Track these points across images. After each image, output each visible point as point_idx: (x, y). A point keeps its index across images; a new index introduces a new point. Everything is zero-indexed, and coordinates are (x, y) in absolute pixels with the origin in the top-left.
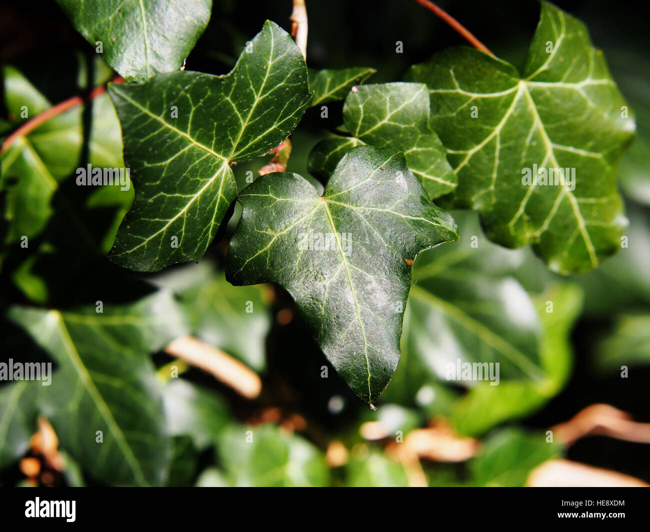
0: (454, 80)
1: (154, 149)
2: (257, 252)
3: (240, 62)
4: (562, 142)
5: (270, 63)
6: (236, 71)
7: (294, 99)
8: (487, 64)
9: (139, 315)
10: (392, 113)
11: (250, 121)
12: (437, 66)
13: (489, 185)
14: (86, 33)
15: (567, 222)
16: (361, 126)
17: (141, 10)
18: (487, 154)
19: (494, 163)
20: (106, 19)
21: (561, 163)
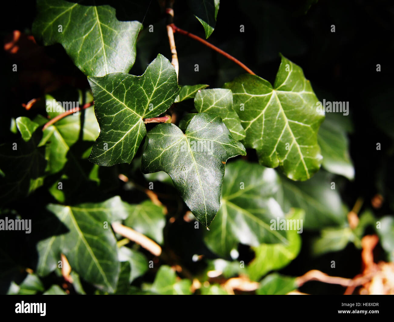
0: (244, 88)
1: (108, 108)
2: (155, 158)
3: (147, 70)
4: (292, 119)
5: (160, 73)
6: (145, 74)
7: (171, 90)
8: (258, 81)
9: (105, 207)
10: (216, 102)
11: (151, 99)
12: (236, 83)
13: (260, 137)
14: (80, 67)
15: (295, 156)
16: (202, 108)
17: (104, 57)
18: (259, 123)
19: (262, 127)
20: (89, 61)
21: (292, 128)
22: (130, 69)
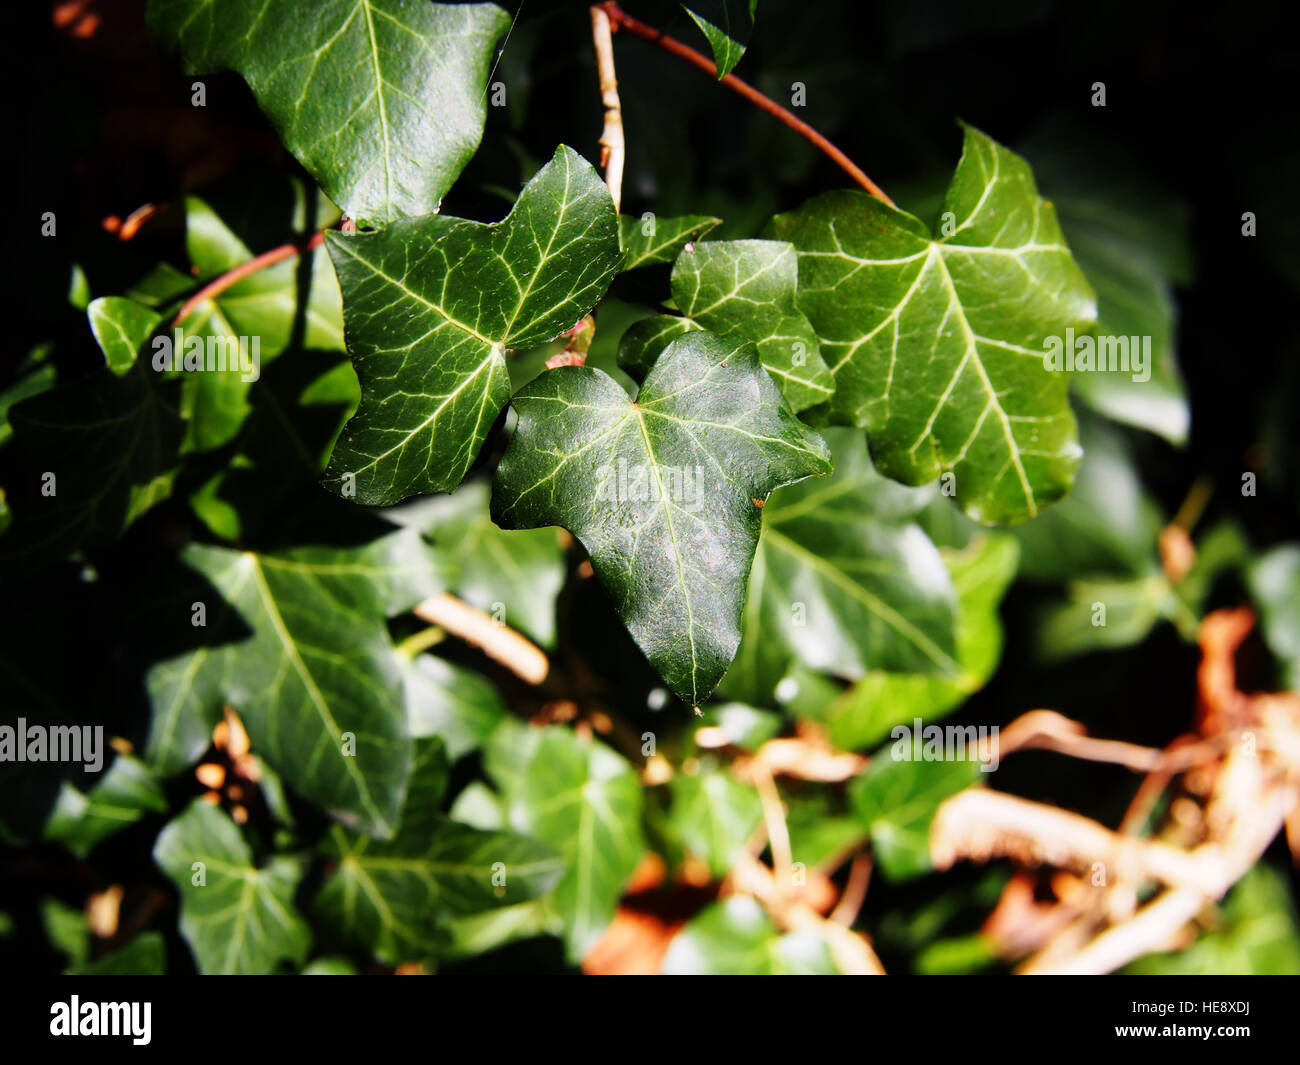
0: (835, 238)
1: (390, 328)
2: (537, 481)
4: (989, 334)
5: (564, 207)
6: (512, 216)
7: (597, 259)
9: (371, 564)
10: (742, 284)
11: (531, 290)
12: (811, 218)
13: (883, 392)
14: (301, 155)
15: (994, 449)
16: (696, 301)
17: (382, 123)
18: (880, 347)
19: (889, 361)
20: (330, 135)
21: (987, 364)
22: (465, 163)
